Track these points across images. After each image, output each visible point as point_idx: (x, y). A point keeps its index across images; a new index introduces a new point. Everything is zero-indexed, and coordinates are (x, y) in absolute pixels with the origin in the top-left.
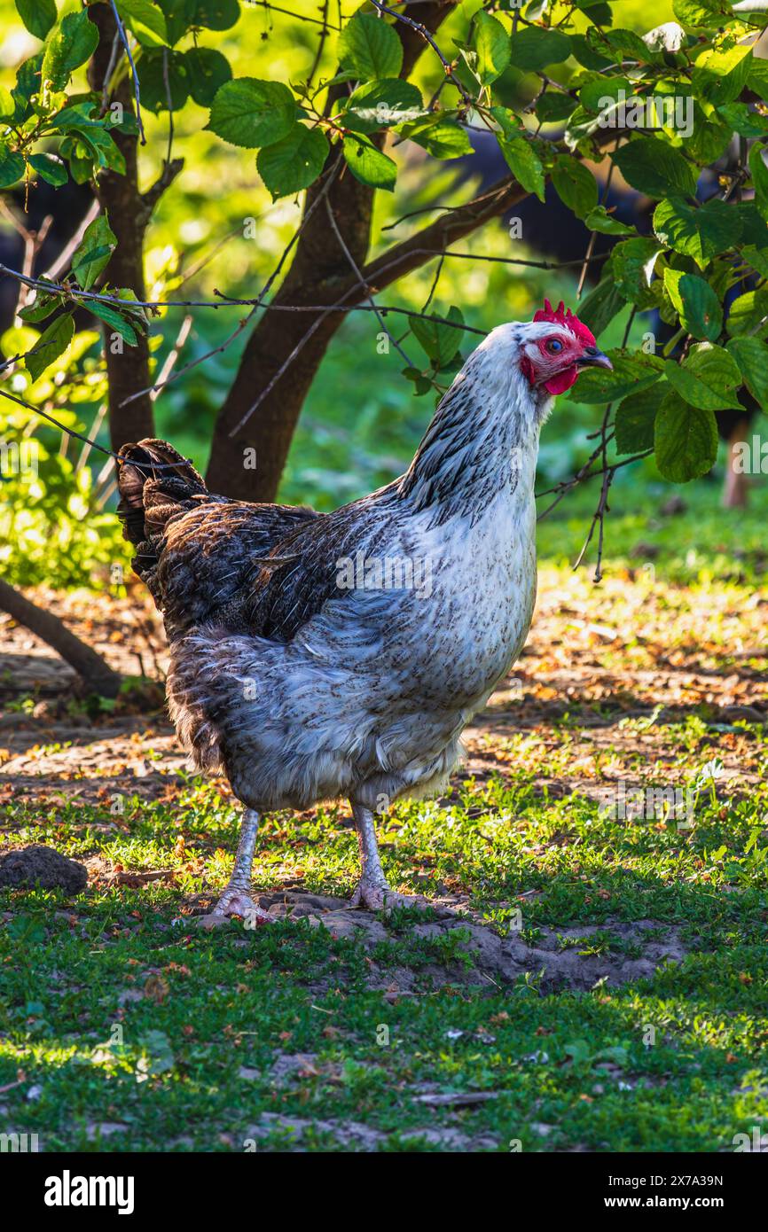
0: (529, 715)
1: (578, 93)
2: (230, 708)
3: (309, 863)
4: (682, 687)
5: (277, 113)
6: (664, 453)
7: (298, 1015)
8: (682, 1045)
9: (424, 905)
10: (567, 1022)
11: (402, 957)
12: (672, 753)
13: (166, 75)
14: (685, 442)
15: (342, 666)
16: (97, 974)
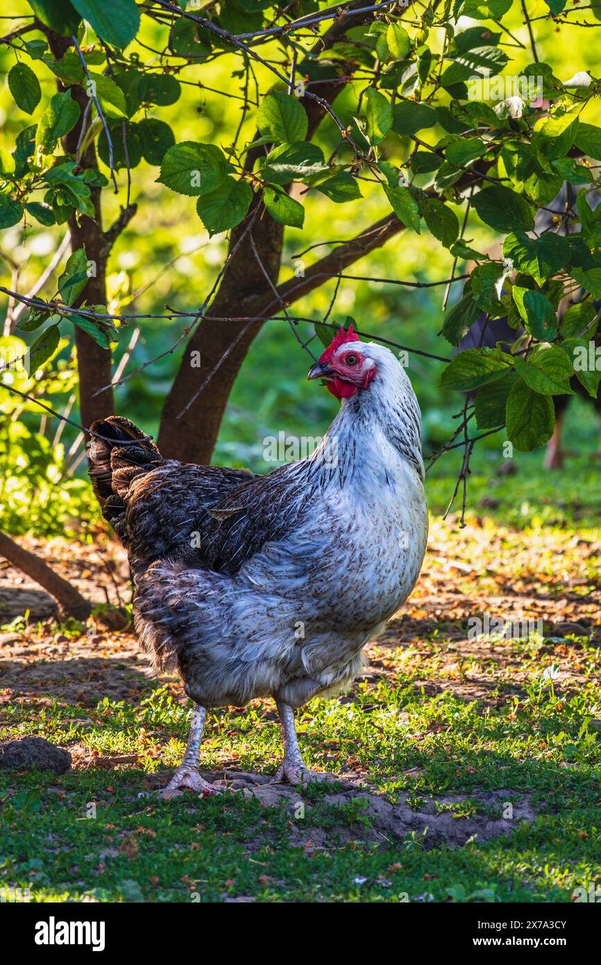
0: (407, 632)
1: (444, 152)
2: (190, 627)
3: (242, 748)
4: (524, 609)
5: (213, 170)
6: (513, 428)
7: (239, 866)
8: (536, 887)
9: (332, 780)
10: (447, 870)
11: (316, 820)
12: (518, 659)
13: (124, 141)
14: (530, 419)
15: (275, 593)
16: (83, 836)
